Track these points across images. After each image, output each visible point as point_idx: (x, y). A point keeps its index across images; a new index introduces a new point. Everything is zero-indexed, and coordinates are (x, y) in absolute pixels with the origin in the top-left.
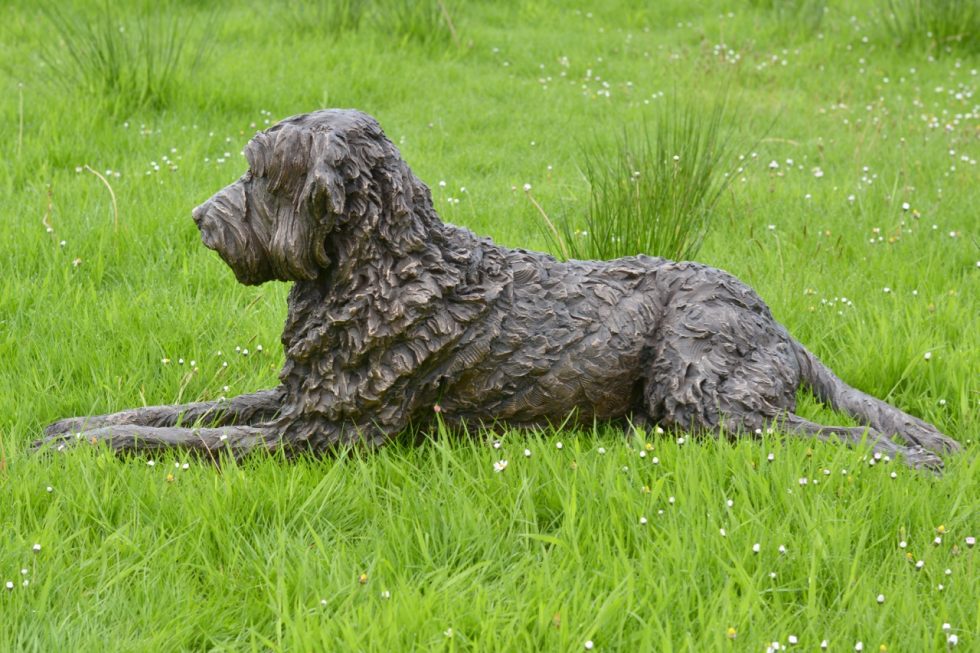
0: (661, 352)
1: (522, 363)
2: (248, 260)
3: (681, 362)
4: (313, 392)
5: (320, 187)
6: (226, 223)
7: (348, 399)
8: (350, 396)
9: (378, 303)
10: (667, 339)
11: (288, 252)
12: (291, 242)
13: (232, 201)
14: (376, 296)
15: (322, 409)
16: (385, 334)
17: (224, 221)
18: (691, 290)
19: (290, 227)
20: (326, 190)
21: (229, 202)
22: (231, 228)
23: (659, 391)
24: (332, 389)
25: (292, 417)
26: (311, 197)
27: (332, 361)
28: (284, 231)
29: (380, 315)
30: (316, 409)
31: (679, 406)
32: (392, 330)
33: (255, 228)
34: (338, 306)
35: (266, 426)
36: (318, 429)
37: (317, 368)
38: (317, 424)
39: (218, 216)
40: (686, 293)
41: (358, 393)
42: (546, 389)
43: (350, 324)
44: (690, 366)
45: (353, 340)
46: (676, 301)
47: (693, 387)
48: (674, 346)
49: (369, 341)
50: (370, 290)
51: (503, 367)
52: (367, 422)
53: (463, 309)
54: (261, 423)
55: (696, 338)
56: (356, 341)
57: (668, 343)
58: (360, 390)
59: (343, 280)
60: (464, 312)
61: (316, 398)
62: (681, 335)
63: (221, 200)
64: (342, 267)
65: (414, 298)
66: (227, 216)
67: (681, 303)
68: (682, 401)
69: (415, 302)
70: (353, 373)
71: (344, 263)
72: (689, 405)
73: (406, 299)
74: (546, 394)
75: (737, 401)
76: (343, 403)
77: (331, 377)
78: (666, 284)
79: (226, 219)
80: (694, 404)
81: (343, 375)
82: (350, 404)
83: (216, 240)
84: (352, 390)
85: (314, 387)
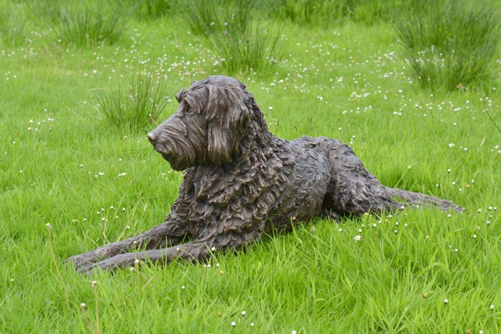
0: (339, 179)
1: (302, 192)
2: (191, 157)
3: (351, 183)
4: (228, 220)
5: (245, 114)
6: (176, 140)
7: (249, 220)
8: (249, 219)
9: (262, 170)
10: (339, 173)
11: (223, 150)
12: (225, 144)
13: (176, 128)
14: (262, 166)
15: (234, 228)
16: (268, 185)
17: (173, 138)
18: (336, 149)
19: (221, 137)
20: (247, 116)
21: (175, 129)
22: (179, 142)
23: (346, 198)
24: (240, 217)
25: (216, 235)
26: (240, 120)
27: (240, 202)
28: (219, 140)
29: (263, 176)
30: (231, 228)
31: (360, 202)
32: (270, 183)
33: (192, 140)
34: (243, 174)
35: (200, 242)
36: (231, 238)
37: (230, 207)
38: (230, 236)
39: (170, 136)
40: (335, 151)
41: (253, 216)
42: (308, 203)
43: (251, 183)
44: (357, 184)
45: (252, 190)
46: (332, 155)
47: (364, 193)
48: (344, 175)
49: (262, 189)
50: (257, 164)
51: (295, 195)
52: (254, 230)
53: (287, 168)
54: (197, 240)
55: (352, 171)
56: (254, 190)
57: (340, 175)
58: (255, 215)
59: (244, 160)
60: (287, 170)
61: (230, 223)
62: (345, 170)
63: (168, 128)
64: (245, 154)
65: (277, 165)
66: (176, 136)
67: (335, 156)
68: (361, 199)
69: (277, 167)
70: (249, 208)
71: (245, 152)
72: (365, 201)
73: (273, 166)
74: (309, 206)
75: (380, 196)
76: (247, 223)
77: (240, 210)
78: (325, 147)
79: (176, 137)
80: (367, 200)
81: (244, 209)
82: (249, 223)
83: (170, 149)
84: (249, 216)
85: (230, 217)
